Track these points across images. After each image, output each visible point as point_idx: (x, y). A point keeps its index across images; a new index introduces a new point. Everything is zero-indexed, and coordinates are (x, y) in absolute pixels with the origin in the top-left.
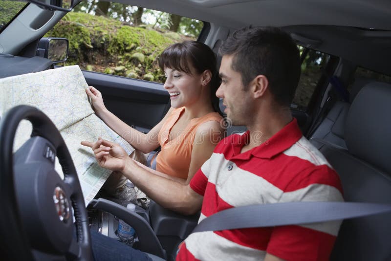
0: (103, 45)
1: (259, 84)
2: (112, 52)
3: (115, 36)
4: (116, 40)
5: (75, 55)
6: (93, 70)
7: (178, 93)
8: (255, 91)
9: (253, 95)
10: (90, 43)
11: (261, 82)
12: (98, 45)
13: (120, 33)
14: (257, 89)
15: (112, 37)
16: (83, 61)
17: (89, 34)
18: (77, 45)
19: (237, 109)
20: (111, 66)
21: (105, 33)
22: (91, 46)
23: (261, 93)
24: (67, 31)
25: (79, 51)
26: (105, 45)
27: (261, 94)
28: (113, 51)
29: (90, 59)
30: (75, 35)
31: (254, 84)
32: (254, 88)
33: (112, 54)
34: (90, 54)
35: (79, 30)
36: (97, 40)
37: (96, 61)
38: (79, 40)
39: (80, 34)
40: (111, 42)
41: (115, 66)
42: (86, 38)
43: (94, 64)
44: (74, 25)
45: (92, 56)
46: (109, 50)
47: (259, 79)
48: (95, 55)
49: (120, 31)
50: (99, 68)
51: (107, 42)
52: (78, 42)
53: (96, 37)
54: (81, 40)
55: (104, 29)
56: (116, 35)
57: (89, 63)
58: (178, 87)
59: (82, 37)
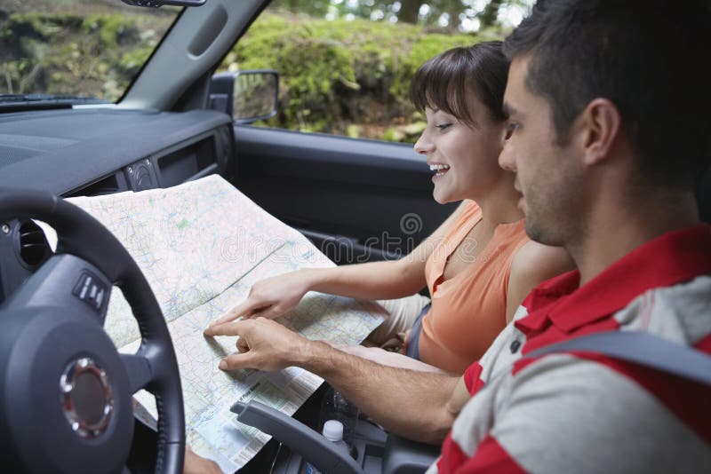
0: (380, 81)
1: (598, 125)
2: (399, 93)
3: (406, 61)
4: (408, 68)
5: (323, 106)
6: (361, 134)
7: (446, 167)
8: (588, 145)
9: (583, 155)
10: (353, 77)
11: (602, 121)
12: (370, 81)
13: (418, 52)
14: (593, 138)
15: (399, 61)
16: (339, 118)
17: (351, 60)
18: (326, 85)
19: (542, 197)
20: (398, 124)
21: (385, 54)
22: (355, 86)
23: (602, 148)
24: (308, 59)
25: (332, 98)
26: (386, 79)
27: (602, 153)
28: (404, 92)
29: (354, 113)
30: (322, 65)
31: (585, 124)
32: (584, 136)
33: (400, 99)
34: (354, 103)
35: (330, 54)
36: (367, 71)
37: (367, 115)
38: (330, 74)
39: (333, 63)
40: (398, 72)
41: (406, 123)
42: (345, 69)
43: (362, 122)
44: (322, 46)
45: (358, 104)
46: (393, 90)
47: (595, 111)
48: (365, 103)
49: (419, 47)
50: (373, 131)
51: (390, 73)
52: (330, 79)
53: (366, 65)
54: (336, 75)
55: (384, 46)
56: (409, 56)
57: (353, 121)
58: (444, 153)
59: (337, 68)
